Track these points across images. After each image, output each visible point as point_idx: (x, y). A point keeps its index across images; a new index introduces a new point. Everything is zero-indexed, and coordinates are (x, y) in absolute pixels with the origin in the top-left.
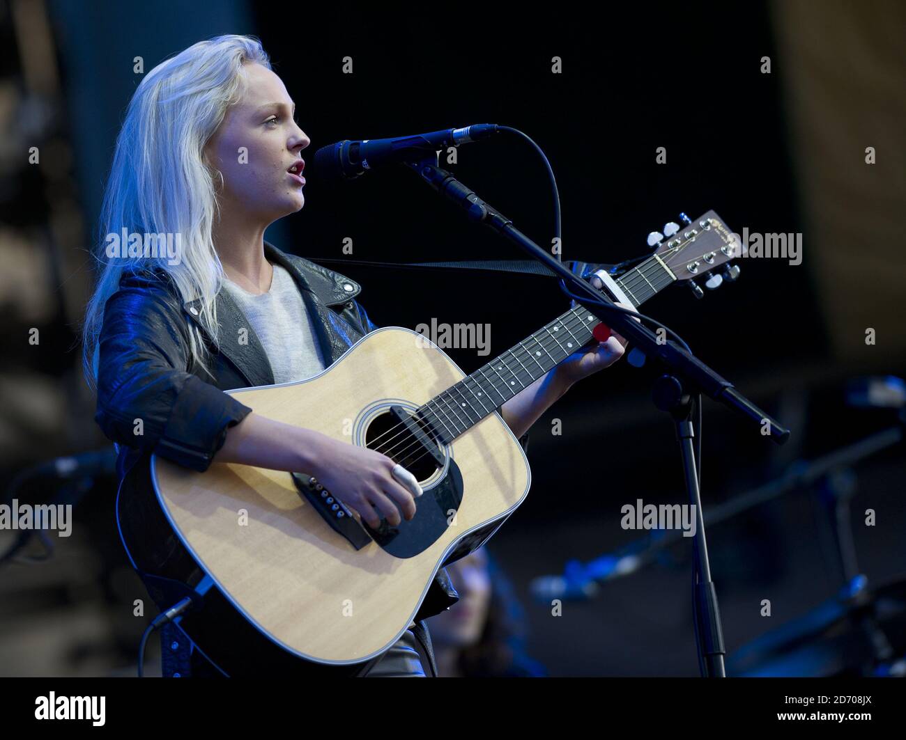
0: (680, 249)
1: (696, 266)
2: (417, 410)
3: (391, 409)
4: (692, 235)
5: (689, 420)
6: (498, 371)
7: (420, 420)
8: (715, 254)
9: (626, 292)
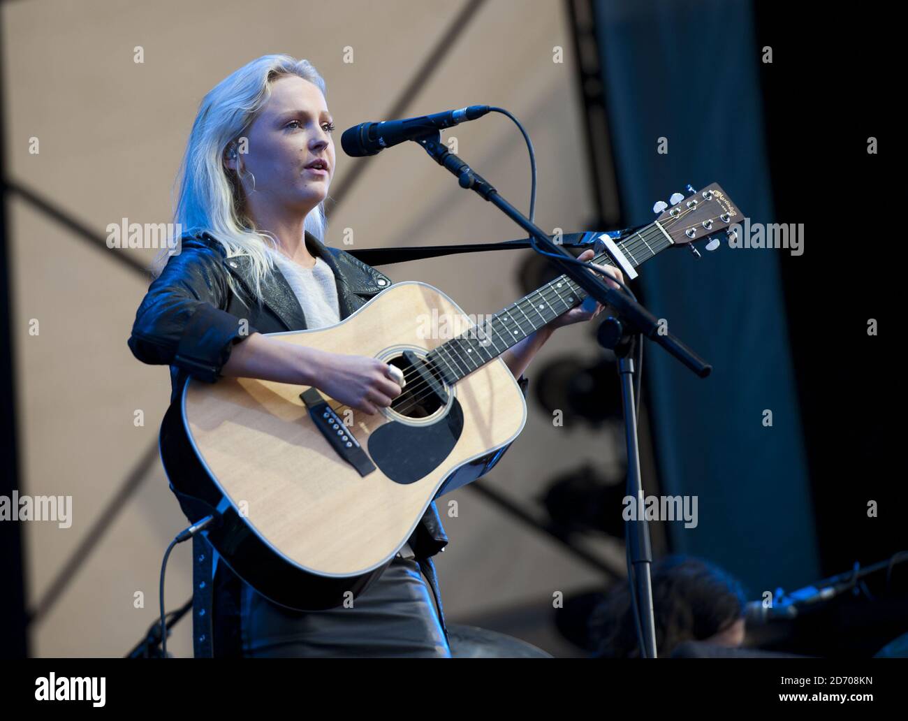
0: (680, 217)
1: (693, 231)
2: (427, 355)
3: (404, 354)
4: (693, 205)
5: (629, 358)
6: (503, 321)
7: (428, 362)
8: (712, 222)
9: (626, 254)
